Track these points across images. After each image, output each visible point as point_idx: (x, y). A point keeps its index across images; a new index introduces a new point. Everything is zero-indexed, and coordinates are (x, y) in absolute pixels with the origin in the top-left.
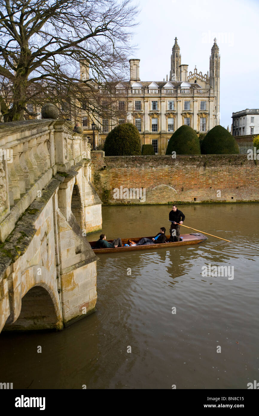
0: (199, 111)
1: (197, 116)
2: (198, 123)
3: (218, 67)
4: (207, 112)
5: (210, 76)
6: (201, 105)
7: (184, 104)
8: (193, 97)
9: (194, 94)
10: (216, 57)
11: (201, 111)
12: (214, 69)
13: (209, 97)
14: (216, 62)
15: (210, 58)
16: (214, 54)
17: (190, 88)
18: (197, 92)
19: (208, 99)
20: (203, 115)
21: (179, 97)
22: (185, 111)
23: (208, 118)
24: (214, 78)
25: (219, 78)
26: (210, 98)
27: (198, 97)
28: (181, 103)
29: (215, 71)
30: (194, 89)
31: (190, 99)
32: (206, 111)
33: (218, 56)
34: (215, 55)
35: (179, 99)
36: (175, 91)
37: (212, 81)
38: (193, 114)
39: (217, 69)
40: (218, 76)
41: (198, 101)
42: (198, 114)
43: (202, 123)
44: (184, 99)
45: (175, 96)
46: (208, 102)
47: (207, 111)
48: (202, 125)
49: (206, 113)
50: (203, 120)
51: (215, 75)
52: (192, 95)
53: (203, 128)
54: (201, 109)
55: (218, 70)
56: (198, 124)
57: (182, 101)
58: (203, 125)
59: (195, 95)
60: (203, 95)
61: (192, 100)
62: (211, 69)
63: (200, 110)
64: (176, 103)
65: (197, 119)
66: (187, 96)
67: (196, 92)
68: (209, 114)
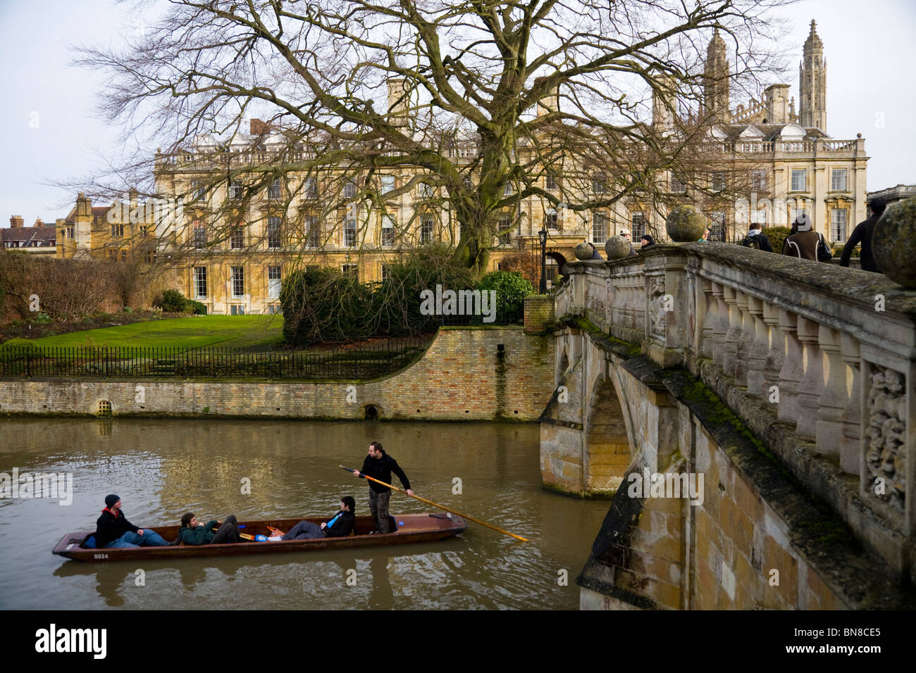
0: (829, 193)
1: (824, 204)
2: (826, 221)
3: (821, 87)
4: (850, 195)
5: (801, 109)
6: (833, 179)
7: (791, 176)
8: (814, 160)
9: (815, 153)
10: (817, 63)
11: (833, 192)
12: (811, 93)
13: (854, 160)
14: (816, 75)
15: (801, 67)
16: (810, 58)
17: (805, 138)
18: (824, 148)
19: (851, 163)
20: (840, 202)
21: (780, 160)
22: (793, 193)
23: (852, 211)
24: (811, 114)
25: (823, 114)
26: (857, 162)
27: (826, 160)
28: (785, 173)
29: (813, 95)
30: (816, 142)
31: (806, 164)
32: (846, 192)
33: (822, 61)
34: (813, 59)
35: (779, 165)
36: (768, 146)
37: (808, 119)
38: (814, 200)
39: (819, 91)
40: (822, 107)
41: (826, 170)
42: (825, 201)
43: (835, 221)
44: (792, 164)
45: (768, 156)
46: (852, 172)
47: (849, 193)
48: (836, 228)
49: (848, 198)
50: (839, 214)
51: (813, 105)
52: (811, 156)
53: (839, 233)
54: (833, 187)
55: (822, 94)
56: (828, 224)
57: (786, 169)
58: (839, 227)
59: (819, 156)
60: (838, 156)
61: (811, 168)
62: (804, 91)
63: (831, 190)
64: (771, 173)
65: (825, 212)
66: (799, 156)
67: (821, 149)
68: (855, 201)
